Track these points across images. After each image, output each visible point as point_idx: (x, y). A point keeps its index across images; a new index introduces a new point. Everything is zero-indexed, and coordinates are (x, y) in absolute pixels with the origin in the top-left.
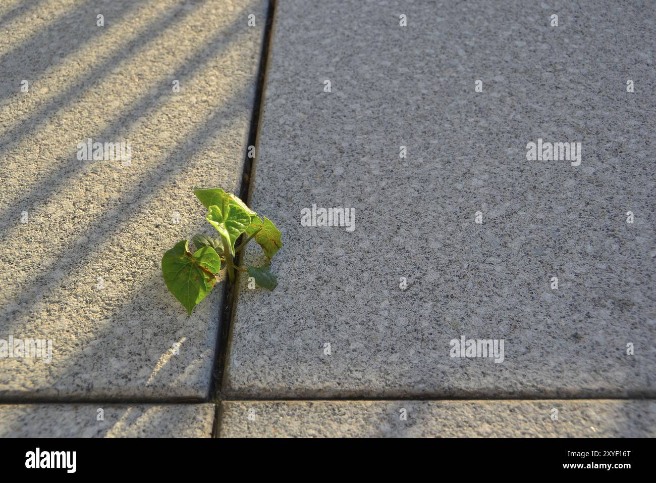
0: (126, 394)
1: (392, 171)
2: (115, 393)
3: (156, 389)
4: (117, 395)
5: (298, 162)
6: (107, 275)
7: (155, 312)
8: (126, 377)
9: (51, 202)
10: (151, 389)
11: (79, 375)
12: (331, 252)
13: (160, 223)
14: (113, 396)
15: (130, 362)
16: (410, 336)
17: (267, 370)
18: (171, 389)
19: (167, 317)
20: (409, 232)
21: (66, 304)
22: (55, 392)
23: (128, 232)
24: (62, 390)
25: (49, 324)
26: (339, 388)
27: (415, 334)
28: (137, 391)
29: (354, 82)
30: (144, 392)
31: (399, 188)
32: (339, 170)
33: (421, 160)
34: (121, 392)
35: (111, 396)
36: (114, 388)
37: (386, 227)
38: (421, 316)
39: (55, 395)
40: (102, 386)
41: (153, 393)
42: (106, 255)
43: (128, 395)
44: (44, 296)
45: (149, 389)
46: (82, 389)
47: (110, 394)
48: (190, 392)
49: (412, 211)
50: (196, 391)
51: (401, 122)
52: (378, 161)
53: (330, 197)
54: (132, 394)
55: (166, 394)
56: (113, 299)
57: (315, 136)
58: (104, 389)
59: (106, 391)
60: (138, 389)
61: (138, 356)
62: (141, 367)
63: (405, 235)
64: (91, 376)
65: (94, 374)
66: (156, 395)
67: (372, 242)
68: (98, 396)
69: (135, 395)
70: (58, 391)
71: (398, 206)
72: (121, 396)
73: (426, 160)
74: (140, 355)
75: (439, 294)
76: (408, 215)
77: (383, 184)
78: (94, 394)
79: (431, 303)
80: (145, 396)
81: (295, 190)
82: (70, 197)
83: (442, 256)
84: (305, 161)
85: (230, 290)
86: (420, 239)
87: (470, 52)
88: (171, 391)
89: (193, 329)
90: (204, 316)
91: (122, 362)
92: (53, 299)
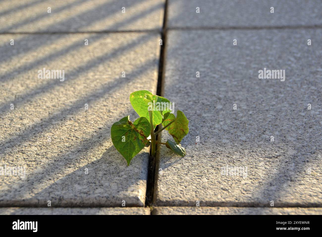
0: (87, 202)
1: (255, 107)
2: (79, 201)
3: (108, 199)
4: (80, 203)
5: (191, 103)
6: (68, 149)
7: (103, 165)
8: (87, 193)
9: (25, 119)
10: (105, 199)
11: (53, 193)
12: (220, 141)
13: (102, 127)
14: (78, 204)
15: (88, 186)
16: (282, 178)
17: (185, 192)
18: (119, 199)
19: (112, 167)
20: (272, 133)
21: (41, 162)
22: (37, 201)
23: (80, 131)
24: (41, 200)
25: (29, 170)
26: (237, 201)
27: (285, 178)
28: (95, 201)
29: (223, 71)
30: (100, 200)
31: (261, 115)
32: (219, 107)
33: (274, 103)
34: (83, 201)
35: (76, 204)
36: (78, 198)
37: (256, 131)
38: (288, 170)
39: (36, 203)
40: (70, 198)
41: (106, 201)
42: (66, 140)
43: (88, 203)
44: (24, 158)
45: (103, 199)
46: (56, 199)
47: (75, 202)
48: (133, 201)
49: (272, 124)
50: (137, 200)
51: (257, 87)
52: (245, 103)
53: (215, 118)
54: (92, 202)
55: (115, 202)
56: (73, 159)
57: (201, 93)
58: (71, 199)
59: (73, 201)
60: (96, 199)
61: (94, 184)
62: (97, 188)
63: (269, 134)
64: (62, 193)
65: (64, 192)
66: (109, 203)
67: (247, 137)
68: (67, 203)
69: (93, 203)
70: (39, 200)
71: (262, 122)
72: (83, 203)
73: (277, 103)
74: (95, 183)
75: (299, 160)
76: (270, 126)
77: (251, 112)
78: (64, 202)
79: (293, 164)
80: (100, 203)
81: (191, 114)
82: (39, 116)
83: (297, 144)
84: (196, 103)
85: (152, 160)
86: (281, 136)
87: (298, 59)
88: (119, 200)
89: (131, 172)
90: (137, 166)
91: (83, 187)
92: (31, 160)
